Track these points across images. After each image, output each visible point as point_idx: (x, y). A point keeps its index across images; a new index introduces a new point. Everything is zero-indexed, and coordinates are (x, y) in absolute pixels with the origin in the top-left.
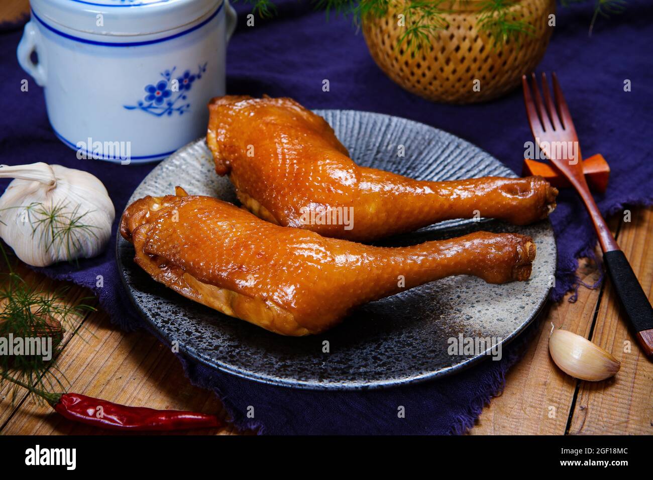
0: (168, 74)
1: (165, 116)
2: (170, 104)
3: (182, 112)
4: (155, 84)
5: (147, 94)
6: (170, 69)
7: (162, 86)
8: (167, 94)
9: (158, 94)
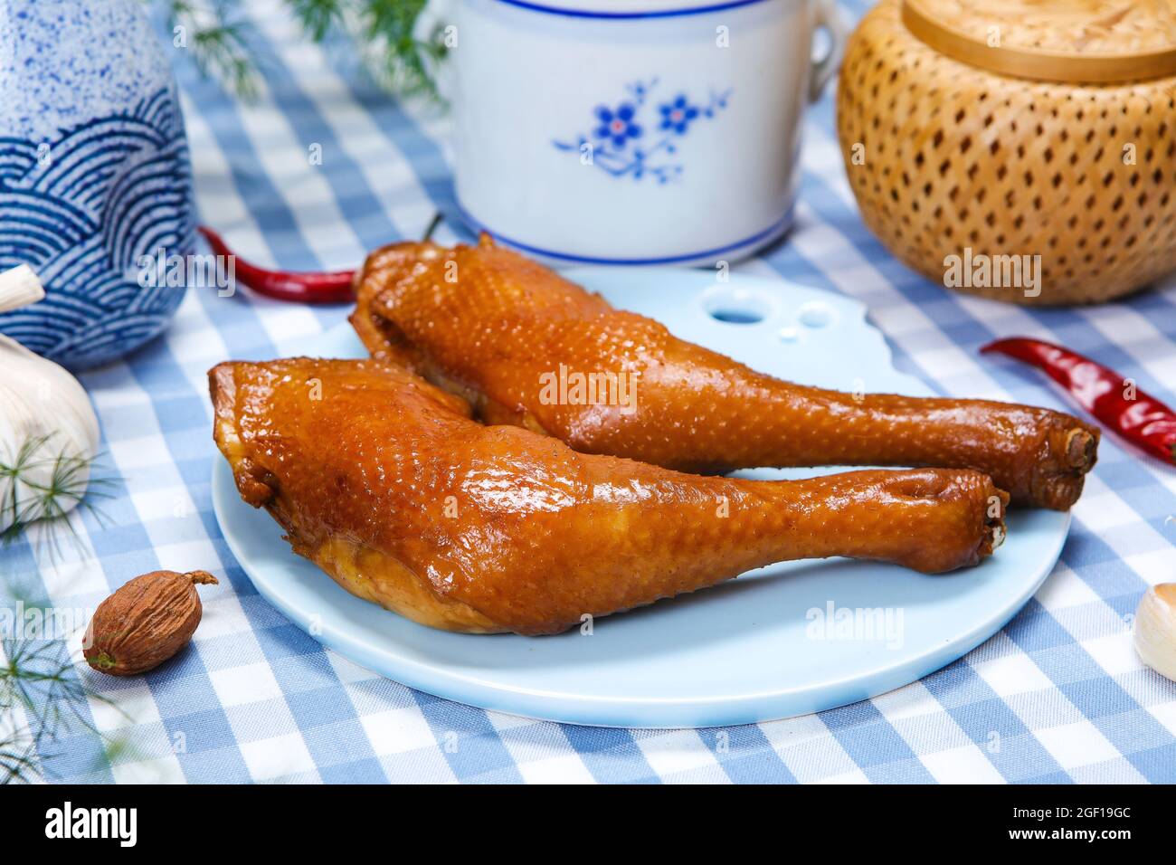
0: (640, 90)
1: (628, 179)
2: (640, 156)
3: (663, 180)
4: (613, 105)
5: (596, 123)
6: (646, 81)
7: (626, 113)
8: (633, 132)
9: (618, 127)
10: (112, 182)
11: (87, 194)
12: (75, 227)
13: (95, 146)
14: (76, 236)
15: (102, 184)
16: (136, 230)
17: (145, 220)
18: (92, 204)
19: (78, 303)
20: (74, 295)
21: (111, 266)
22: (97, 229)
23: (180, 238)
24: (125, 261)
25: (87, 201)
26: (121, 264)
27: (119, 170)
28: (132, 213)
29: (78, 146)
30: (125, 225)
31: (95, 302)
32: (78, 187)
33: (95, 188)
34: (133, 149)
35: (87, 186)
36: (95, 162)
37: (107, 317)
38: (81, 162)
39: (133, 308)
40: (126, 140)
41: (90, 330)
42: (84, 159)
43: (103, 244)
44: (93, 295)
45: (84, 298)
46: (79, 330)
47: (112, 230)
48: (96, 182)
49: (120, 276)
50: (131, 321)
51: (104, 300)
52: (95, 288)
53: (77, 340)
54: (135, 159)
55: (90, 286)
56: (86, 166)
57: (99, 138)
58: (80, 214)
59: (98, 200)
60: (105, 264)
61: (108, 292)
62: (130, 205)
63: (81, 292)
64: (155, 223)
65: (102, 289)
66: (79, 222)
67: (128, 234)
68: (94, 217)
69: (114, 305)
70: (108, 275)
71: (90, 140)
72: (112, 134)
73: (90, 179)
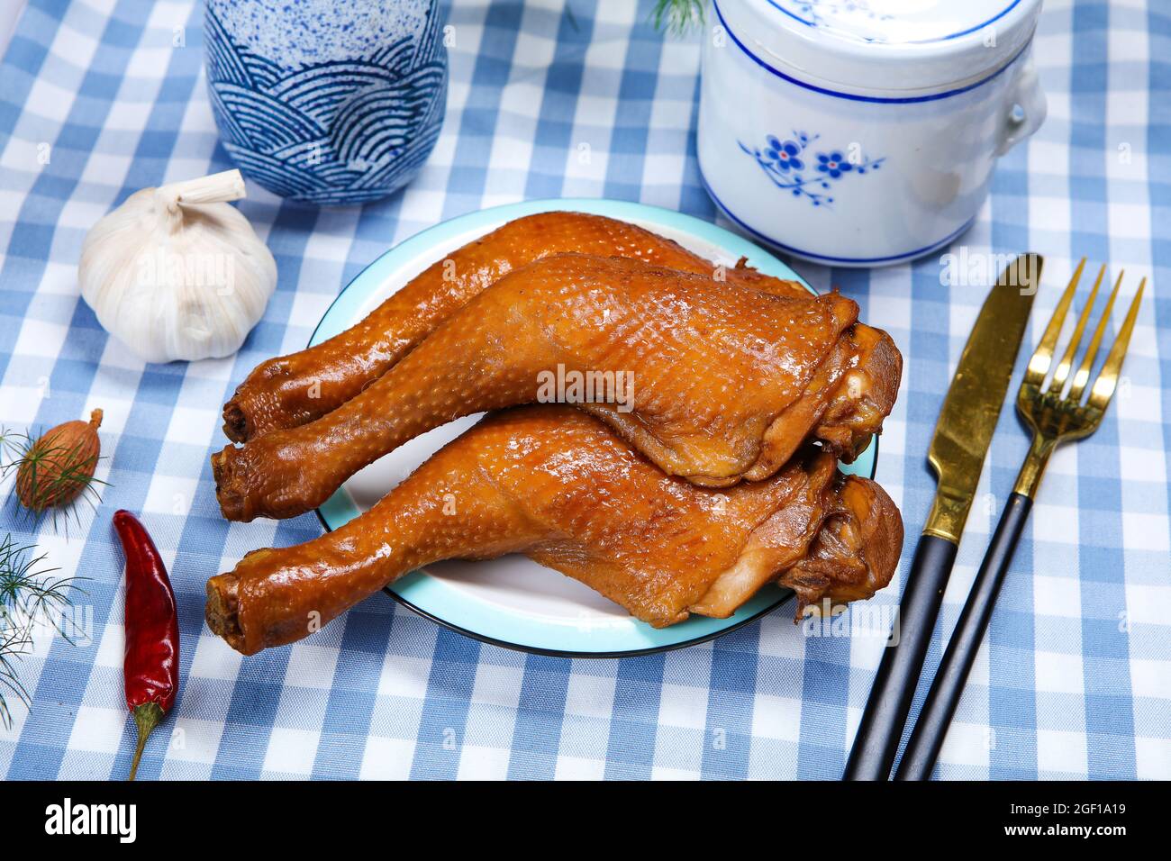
10: (342, 105)
11: (319, 111)
12: (307, 130)
13: (330, 80)
14: (308, 136)
15: (332, 106)
16: (367, 133)
17: (378, 125)
18: (322, 118)
19: (308, 177)
20: (305, 171)
21: (336, 159)
22: (324, 135)
23: (408, 141)
24: (352, 154)
25: (318, 115)
26: (347, 156)
27: (349, 97)
28: (365, 121)
29: (315, 78)
30: (357, 128)
31: (322, 179)
32: (311, 105)
33: (326, 108)
34: (364, 84)
35: (319, 106)
36: (328, 91)
37: (332, 189)
38: (316, 89)
39: (355, 186)
40: (357, 78)
41: (319, 194)
42: (317, 87)
43: (331, 144)
44: (321, 174)
45: (313, 175)
46: (309, 192)
47: (342, 134)
48: (327, 104)
49: (345, 165)
50: (353, 194)
51: (330, 179)
52: (322, 171)
53: (309, 197)
54: (367, 89)
55: (316, 169)
56: (320, 92)
57: (334, 75)
58: (312, 123)
59: (328, 116)
60: (331, 157)
61: (332, 175)
62: (362, 117)
63: (310, 171)
64: (386, 128)
65: (327, 172)
66: (311, 128)
67: (360, 134)
68: (324, 127)
69: (338, 183)
70: (333, 164)
71: (325, 75)
72: (346, 73)
73: (321, 101)
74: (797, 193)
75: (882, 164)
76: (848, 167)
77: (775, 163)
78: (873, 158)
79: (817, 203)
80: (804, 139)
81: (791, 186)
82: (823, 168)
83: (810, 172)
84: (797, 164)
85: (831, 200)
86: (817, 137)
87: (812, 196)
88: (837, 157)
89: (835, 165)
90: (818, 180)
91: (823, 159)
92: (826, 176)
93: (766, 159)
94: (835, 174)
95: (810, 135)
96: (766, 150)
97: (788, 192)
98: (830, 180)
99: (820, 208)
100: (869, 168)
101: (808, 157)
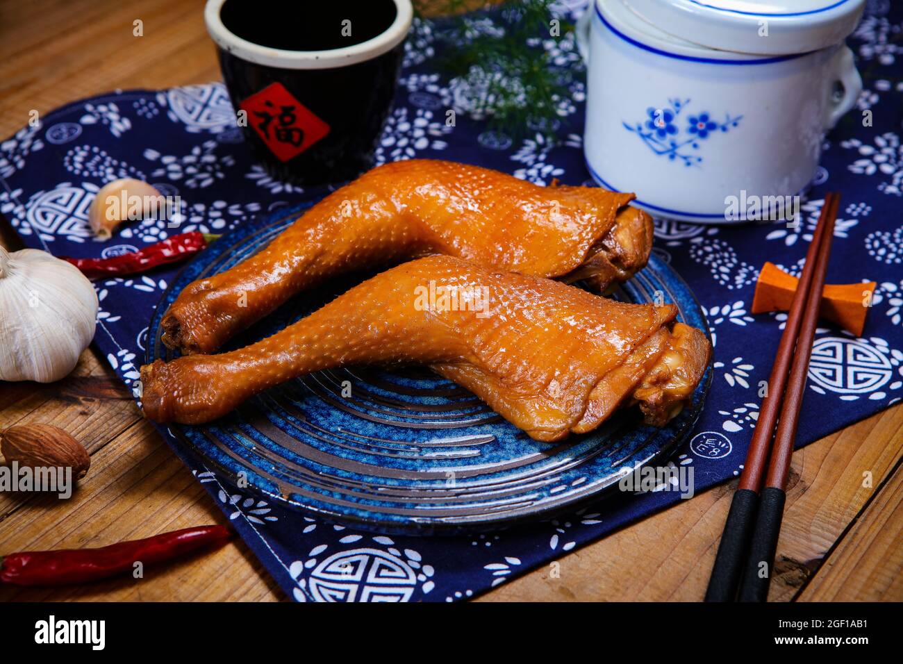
74: (672, 157)
75: (740, 122)
76: (712, 126)
77: (654, 132)
78: (733, 116)
79: (689, 164)
80: (678, 105)
81: (668, 151)
82: (693, 130)
83: (682, 136)
84: (672, 130)
85: (700, 160)
86: (688, 101)
87: (685, 158)
88: (704, 118)
89: (703, 126)
90: (690, 141)
91: (693, 121)
92: (694, 136)
93: (646, 131)
94: (703, 134)
95: (682, 101)
96: (646, 123)
97: (665, 157)
98: (699, 141)
99: (692, 168)
100: (730, 126)
101: (681, 122)
